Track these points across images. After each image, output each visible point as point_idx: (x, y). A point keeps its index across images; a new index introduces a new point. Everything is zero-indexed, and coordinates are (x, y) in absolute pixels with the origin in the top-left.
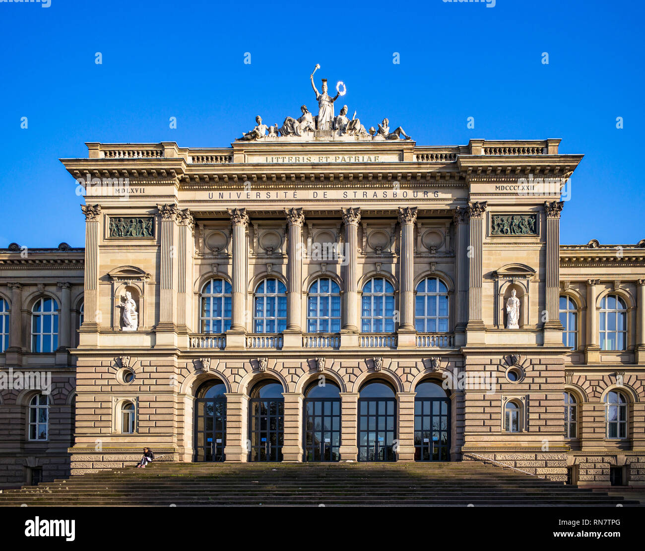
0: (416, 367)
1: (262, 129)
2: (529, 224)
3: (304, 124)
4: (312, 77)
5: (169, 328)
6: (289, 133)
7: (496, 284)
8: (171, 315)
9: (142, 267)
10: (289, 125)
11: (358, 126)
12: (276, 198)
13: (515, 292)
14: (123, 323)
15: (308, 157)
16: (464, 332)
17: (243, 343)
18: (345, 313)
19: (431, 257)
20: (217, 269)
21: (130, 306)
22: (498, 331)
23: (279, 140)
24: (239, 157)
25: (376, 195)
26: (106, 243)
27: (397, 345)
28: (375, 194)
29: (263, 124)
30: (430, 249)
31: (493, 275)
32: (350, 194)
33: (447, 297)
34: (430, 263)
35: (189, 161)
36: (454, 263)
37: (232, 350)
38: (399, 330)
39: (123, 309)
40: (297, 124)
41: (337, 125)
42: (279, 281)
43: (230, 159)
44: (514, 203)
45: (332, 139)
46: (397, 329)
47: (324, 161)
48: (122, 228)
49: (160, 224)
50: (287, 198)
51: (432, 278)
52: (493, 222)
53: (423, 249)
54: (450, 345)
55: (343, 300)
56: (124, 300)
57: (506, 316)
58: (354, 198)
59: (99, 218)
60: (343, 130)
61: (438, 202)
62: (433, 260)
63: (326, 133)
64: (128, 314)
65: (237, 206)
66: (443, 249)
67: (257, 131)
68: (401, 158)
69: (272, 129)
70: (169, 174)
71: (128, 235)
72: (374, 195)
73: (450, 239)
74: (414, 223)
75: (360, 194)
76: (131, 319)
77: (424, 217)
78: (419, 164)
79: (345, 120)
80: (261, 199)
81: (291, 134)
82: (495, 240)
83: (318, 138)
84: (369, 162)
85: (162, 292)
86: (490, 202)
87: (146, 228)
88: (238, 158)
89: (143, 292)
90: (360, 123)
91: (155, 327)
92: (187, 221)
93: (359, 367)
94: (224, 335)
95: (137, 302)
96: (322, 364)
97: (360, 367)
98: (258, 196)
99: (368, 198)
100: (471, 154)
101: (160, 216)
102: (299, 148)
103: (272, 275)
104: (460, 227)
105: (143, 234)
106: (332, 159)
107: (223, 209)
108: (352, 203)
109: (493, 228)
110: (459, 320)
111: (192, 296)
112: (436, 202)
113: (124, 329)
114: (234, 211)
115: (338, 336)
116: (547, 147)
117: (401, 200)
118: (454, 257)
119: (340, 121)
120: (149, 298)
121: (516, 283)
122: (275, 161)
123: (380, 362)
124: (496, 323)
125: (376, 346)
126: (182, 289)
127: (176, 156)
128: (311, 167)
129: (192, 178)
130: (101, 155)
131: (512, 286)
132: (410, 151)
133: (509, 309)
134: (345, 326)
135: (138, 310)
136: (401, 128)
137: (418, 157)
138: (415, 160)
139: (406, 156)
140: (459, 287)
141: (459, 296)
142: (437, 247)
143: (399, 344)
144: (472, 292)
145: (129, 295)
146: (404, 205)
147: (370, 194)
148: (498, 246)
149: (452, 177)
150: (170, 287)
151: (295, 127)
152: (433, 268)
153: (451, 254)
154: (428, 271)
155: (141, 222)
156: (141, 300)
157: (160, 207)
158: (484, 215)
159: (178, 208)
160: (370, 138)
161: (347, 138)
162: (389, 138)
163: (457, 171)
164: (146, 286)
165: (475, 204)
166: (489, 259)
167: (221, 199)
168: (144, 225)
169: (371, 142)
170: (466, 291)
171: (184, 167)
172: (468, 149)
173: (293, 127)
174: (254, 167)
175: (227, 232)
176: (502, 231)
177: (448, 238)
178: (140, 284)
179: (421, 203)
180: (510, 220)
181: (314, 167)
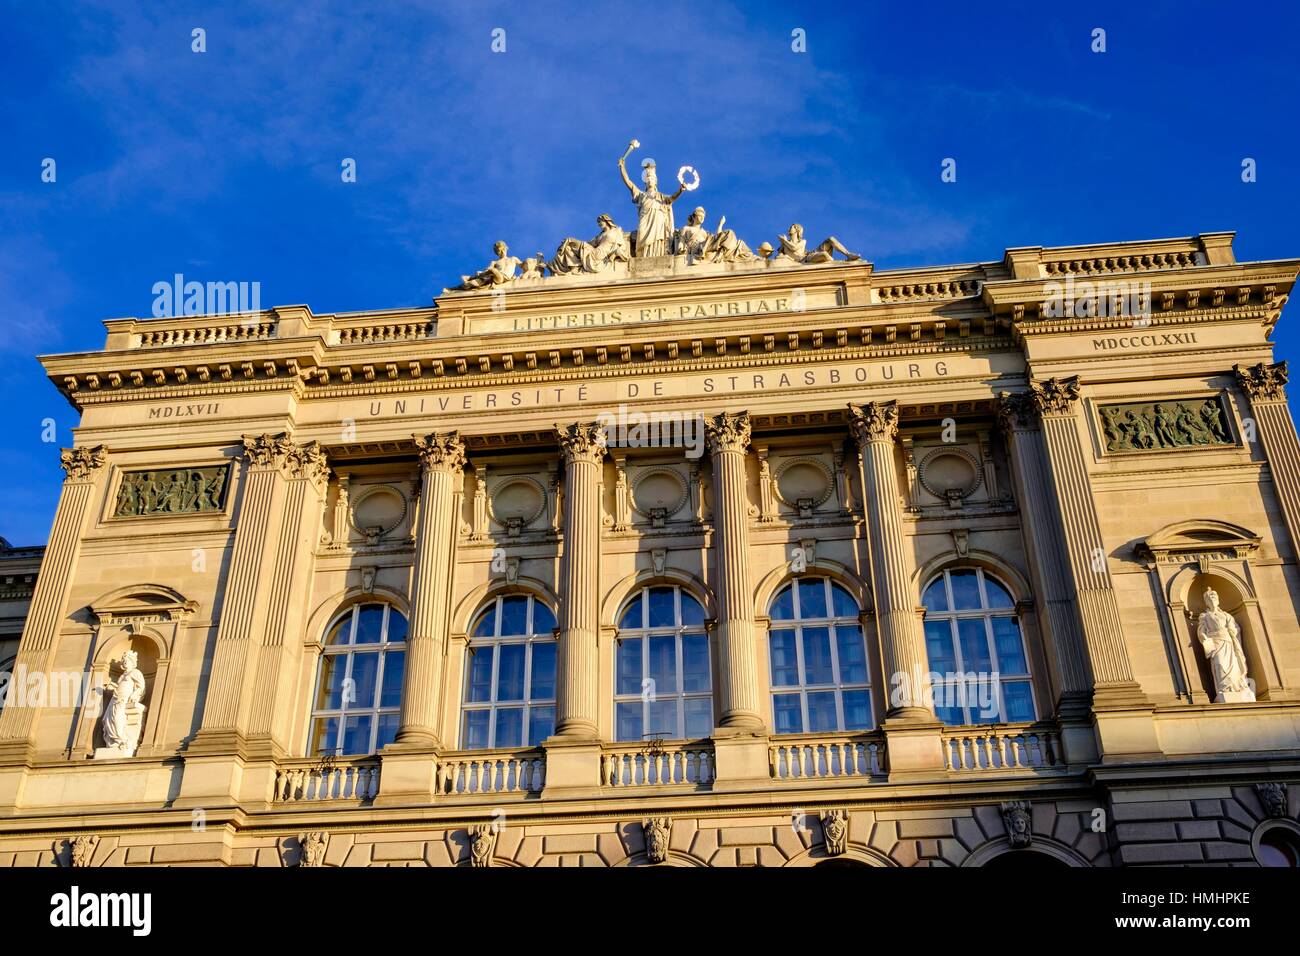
0: (955, 836)
1: (507, 266)
2: (1206, 419)
3: (605, 249)
4: (622, 163)
5: (226, 744)
6: (570, 268)
7: (1153, 577)
8: (234, 709)
9: (178, 585)
10: (572, 254)
11: (732, 242)
12: (535, 404)
13: (1214, 597)
14: (101, 737)
15: (614, 312)
16: (1088, 721)
17: (427, 782)
18: (723, 677)
19: (953, 517)
20: (374, 580)
21: (131, 688)
22: (1192, 708)
23: (546, 284)
24: (449, 325)
25: (787, 381)
26: (102, 531)
27: (885, 766)
28: (784, 379)
29: (510, 255)
30: (946, 496)
31: (1140, 553)
32: (721, 382)
33: (1015, 621)
34: (951, 533)
35: (334, 339)
36: (1017, 527)
37: (393, 802)
38: (889, 722)
39: (108, 697)
40: (587, 250)
41: (681, 245)
42: (536, 601)
43: (429, 328)
44: (1152, 374)
45: (670, 273)
46: (881, 721)
47: (654, 317)
48: (147, 495)
49: (243, 479)
50: (562, 402)
51: (962, 569)
52: (1105, 421)
53: (929, 499)
54: (1052, 761)
55: (715, 644)
56: (117, 671)
57: (1206, 665)
58: (731, 390)
59: (98, 476)
60: (696, 253)
61: (949, 386)
62: (959, 524)
63: (656, 262)
64: (120, 713)
65: (439, 427)
66: (980, 495)
67: (495, 271)
68: (842, 298)
69: (532, 263)
70: (283, 369)
71: (162, 508)
72: (782, 382)
73: (997, 468)
74: (894, 438)
75: (745, 381)
76: (125, 726)
77: (918, 423)
78: (887, 307)
79: (699, 234)
80: (496, 408)
81: (575, 270)
82: (1123, 465)
83: (637, 273)
84: (764, 311)
85: (220, 645)
86: (1085, 376)
87: (206, 491)
88: (447, 325)
89: (170, 651)
90: (734, 237)
91: (185, 745)
92: (311, 468)
93: (775, 844)
94: (378, 759)
95: (150, 676)
96: (661, 837)
97: (779, 842)
98: (491, 403)
99: (766, 388)
100: (1015, 278)
101: (246, 462)
102: (594, 296)
103: (518, 588)
104: (1019, 440)
105: (197, 505)
106: (672, 312)
107: (404, 436)
108: (727, 402)
109: (1109, 434)
110: (1062, 685)
111: (300, 653)
112: (943, 387)
113: (101, 754)
114: (429, 438)
115: (705, 748)
116: (1202, 249)
117: (854, 387)
118: (1017, 512)
119: (688, 238)
120: (183, 665)
121: (1212, 571)
122: (535, 326)
123: (840, 824)
124: (1181, 686)
125: (824, 771)
126: (275, 638)
127: (304, 332)
128: (622, 332)
129: (335, 376)
130: (135, 342)
131: (1202, 582)
132: (861, 283)
133: (1208, 645)
134: (724, 719)
135: (146, 700)
136: (833, 239)
137: (882, 294)
138: (876, 299)
139: (853, 294)
140: (1046, 590)
141: (1049, 615)
142: (963, 493)
143: (893, 763)
144: (1088, 605)
145: (131, 659)
146: (860, 398)
147: (772, 378)
148: (1132, 478)
149: (975, 328)
150: (244, 634)
151: (583, 256)
152: (962, 545)
153: (1007, 507)
154: (949, 552)
155: (196, 477)
156: (161, 671)
157: (249, 442)
158: (1077, 407)
159: (293, 440)
160: (761, 265)
161: (705, 267)
162: (806, 261)
163: (986, 315)
164: (182, 633)
165: (1047, 385)
166: (1115, 513)
167: (399, 414)
168: (203, 485)
169: (765, 271)
170: (1068, 602)
171: (319, 354)
172: (1006, 270)
173: (578, 256)
174: (485, 342)
175: (406, 487)
176: (1135, 441)
177: (990, 468)
178: (166, 628)
179: (906, 389)
180: (1151, 414)
181: (629, 331)
